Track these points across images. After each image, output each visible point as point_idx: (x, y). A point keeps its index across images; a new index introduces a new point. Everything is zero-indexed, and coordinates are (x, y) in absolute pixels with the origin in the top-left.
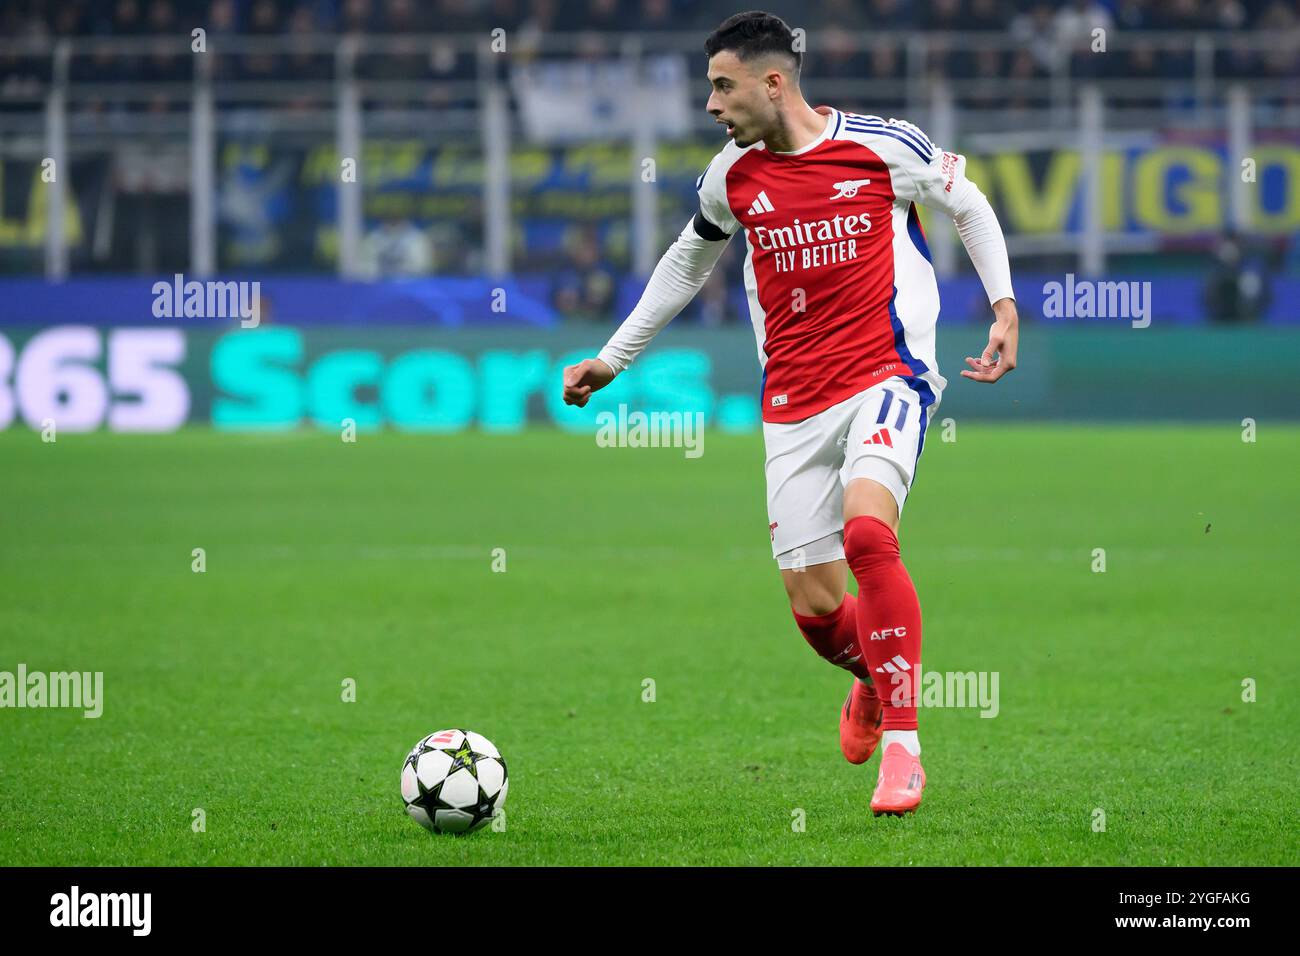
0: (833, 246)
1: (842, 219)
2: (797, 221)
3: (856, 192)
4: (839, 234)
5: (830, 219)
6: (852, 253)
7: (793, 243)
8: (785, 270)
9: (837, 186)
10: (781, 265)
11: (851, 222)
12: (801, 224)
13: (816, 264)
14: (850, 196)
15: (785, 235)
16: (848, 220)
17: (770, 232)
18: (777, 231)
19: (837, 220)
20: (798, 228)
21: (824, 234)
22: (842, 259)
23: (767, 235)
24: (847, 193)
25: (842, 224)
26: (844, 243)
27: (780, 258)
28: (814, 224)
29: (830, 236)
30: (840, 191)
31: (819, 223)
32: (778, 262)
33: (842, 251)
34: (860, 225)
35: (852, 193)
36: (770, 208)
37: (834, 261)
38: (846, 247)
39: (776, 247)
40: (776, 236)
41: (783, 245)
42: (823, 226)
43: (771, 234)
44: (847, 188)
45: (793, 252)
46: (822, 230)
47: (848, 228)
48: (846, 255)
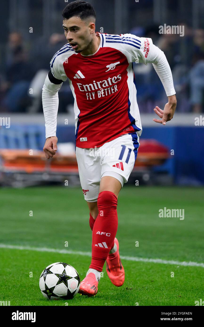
0: (109, 88)
1: (111, 79)
2: (94, 81)
3: (115, 67)
4: (110, 84)
5: (107, 79)
6: (116, 89)
7: (93, 89)
8: (91, 99)
9: (107, 67)
10: (89, 98)
11: (115, 78)
12: (96, 82)
13: (103, 96)
14: (113, 69)
15: (90, 87)
16: (113, 79)
17: (84, 85)
18: (87, 85)
19: (109, 79)
20: (95, 84)
21: (105, 85)
22: (113, 92)
23: (83, 87)
24: (112, 68)
25: (111, 80)
26: (113, 87)
27: (88, 95)
28: (101, 82)
29: (107, 85)
30: (109, 68)
31: (103, 81)
32: (88, 96)
33: (112, 90)
34: (118, 79)
35: (113, 68)
36: (83, 77)
37: (110, 94)
38: (113, 88)
39: (86, 90)
40: (86, 87)
41: (89, 90)
42: (104, 82)
43: (84, 86)
44: (111, 66)
45: (94, 93)
46: (104, 83)
47: (114, 82)
48: (114, 91)
